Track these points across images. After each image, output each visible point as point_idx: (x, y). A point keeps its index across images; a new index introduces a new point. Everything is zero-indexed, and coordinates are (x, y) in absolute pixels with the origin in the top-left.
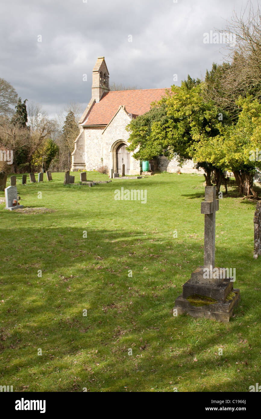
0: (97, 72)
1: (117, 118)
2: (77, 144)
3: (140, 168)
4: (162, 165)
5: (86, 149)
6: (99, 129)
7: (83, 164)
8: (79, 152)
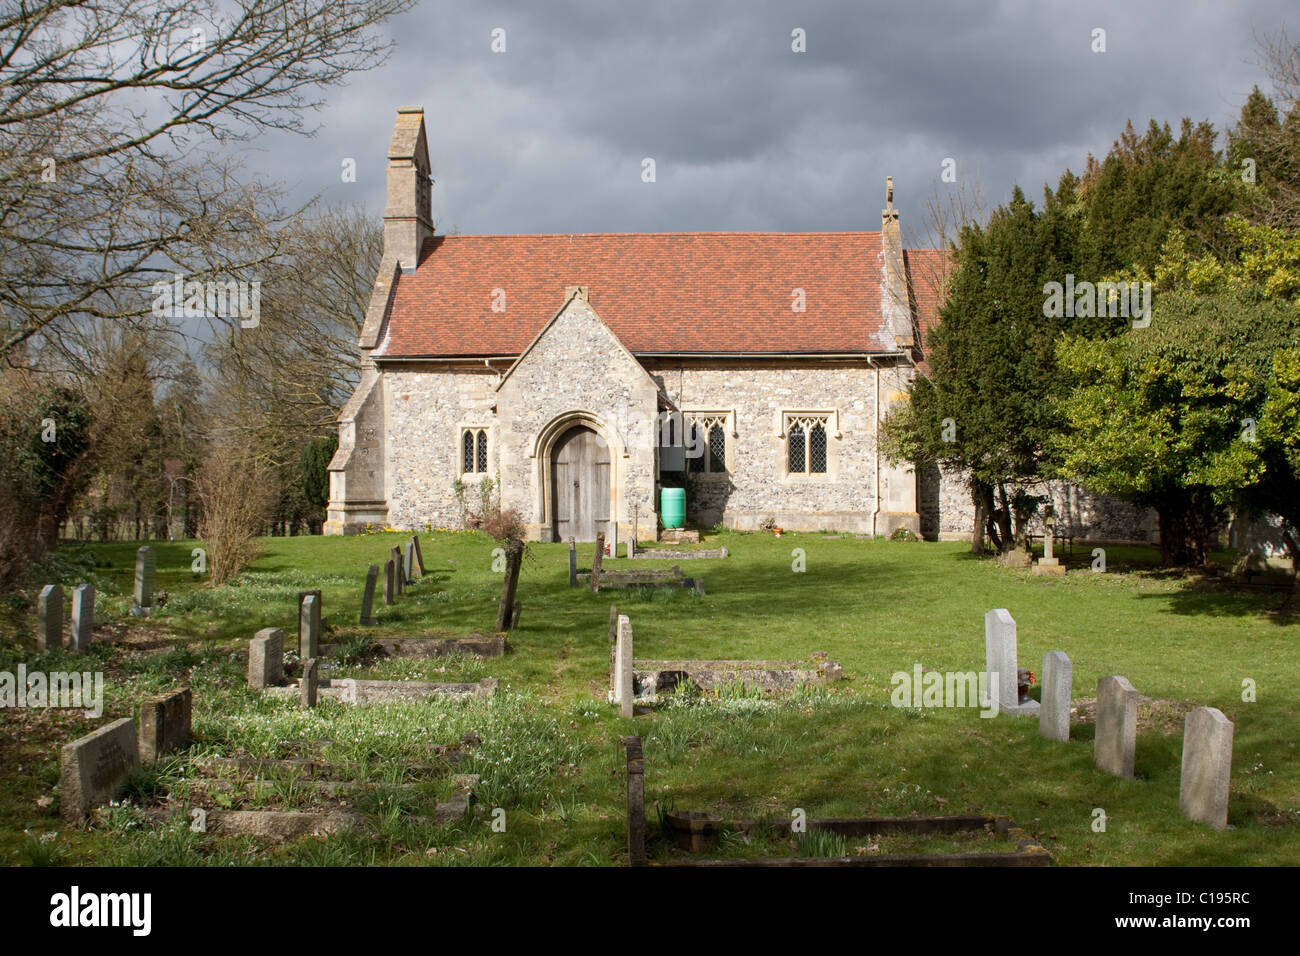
0: (409, 162)
1: (560, 332)
2: (358, 429)
3: (654, 517)
4: (704, 504)
5: (389, 448)
6: (445, 371)
7: (378, 507)
8: (364, 459)
